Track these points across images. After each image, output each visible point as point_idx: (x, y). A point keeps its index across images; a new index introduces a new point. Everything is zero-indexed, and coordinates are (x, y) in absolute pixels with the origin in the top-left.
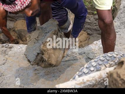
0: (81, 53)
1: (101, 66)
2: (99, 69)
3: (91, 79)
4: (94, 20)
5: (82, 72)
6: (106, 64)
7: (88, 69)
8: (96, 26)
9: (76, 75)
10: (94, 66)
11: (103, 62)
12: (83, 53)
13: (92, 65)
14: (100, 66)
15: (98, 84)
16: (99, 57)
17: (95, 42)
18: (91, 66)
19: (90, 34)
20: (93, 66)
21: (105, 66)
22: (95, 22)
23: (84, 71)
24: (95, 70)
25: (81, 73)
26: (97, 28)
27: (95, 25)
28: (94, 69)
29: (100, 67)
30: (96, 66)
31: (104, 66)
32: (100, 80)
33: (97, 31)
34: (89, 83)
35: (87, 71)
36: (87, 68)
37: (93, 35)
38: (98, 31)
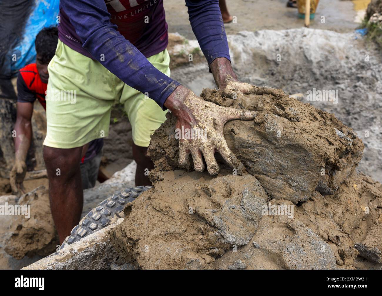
0: (92, 199)
1: (111, 216)
2: (107, 223)
3: (88, 245)
4: (115, 133)
5: (75, 236)
6: (118, 212)
7: (85, 227)
8: (120, 143)
9: (64, 242)
10: (97, 220)
11: (113, 209)
12: (95, 197)
13: (92, 218)
14: (108, 218)
15: (104, 253)
16: (105, 202)
17: (116, 174)
18: (92, 220)
19: (113, 159)
20: (94, 220)
21: (117, 215)
22: (118, 137)
23: (79, 233)
24: (99, 227)
25: (73, 238)
26: (124, 147)
27: (118, 142)
28: (97, 225)
29: (108, 220)
30: (100, 218)
31: (115, 216)
32: (105, 243)
33: (123, 152)
34: (82, 253)
35: (85, 231)
36: (83, 225)
37: (117, 161)
38: (126, 153)
